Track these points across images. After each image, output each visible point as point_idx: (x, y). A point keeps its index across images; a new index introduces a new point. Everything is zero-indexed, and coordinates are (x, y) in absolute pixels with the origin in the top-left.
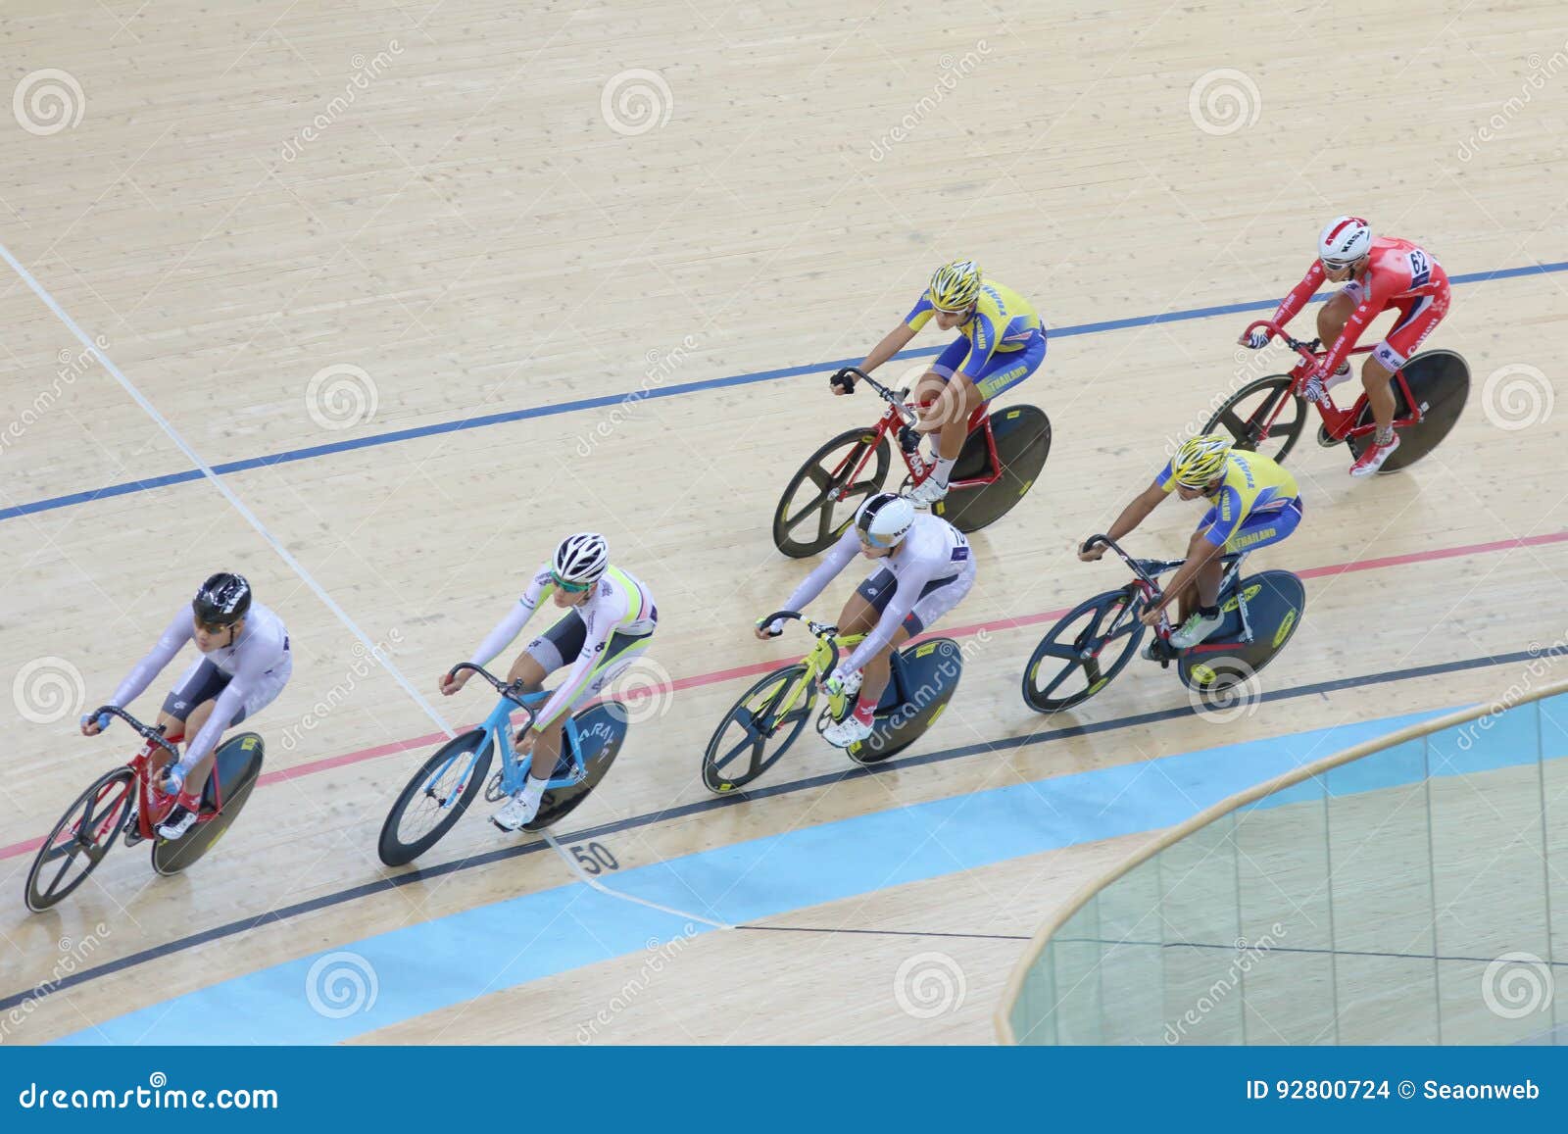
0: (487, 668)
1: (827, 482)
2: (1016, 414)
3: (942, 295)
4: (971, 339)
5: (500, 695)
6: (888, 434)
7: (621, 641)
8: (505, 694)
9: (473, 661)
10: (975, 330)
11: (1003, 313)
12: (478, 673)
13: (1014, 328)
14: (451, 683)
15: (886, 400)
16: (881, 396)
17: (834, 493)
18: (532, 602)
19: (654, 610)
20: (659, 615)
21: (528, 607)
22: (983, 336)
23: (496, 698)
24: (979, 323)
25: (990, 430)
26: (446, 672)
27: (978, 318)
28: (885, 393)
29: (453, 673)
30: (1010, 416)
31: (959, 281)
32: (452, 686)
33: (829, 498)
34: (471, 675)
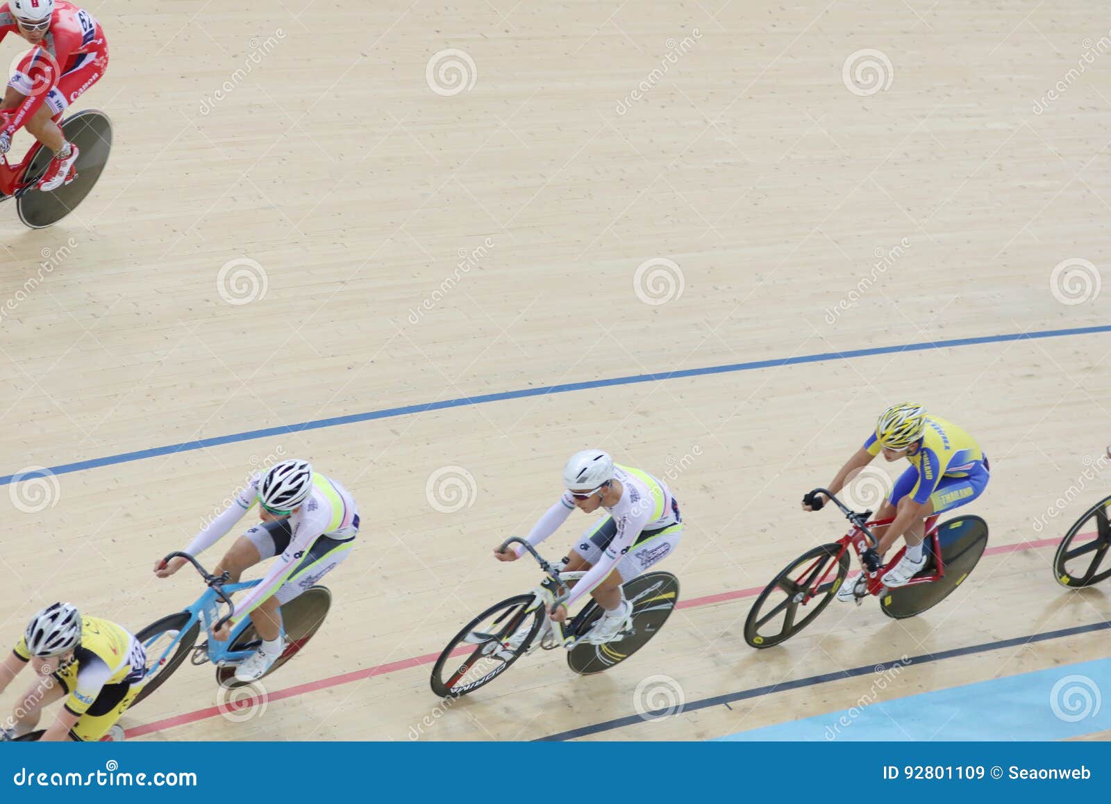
0: (197, 558)
1: (793, 588)
2: (959, 524)
3: (883, 433)
4: (919, 470)
5: (206, 585)
6: (851, 548)
7: (324, 544)
8: (210, 585)
9: (187, 551)
10: (922, 462)
11: (947, 448)
12: (189, 564)
13: (958, 459)
14: (164, 568)
15: (852, 522)
16: (847, 518)
17: (799, 596)
18: (247, 503)
19: (356, 519)
20: (361, 523)
21: (243, 507)
22: (929, 467)
23: (203, 587)
24: (925, 456)
25: (937, 539)
26: (162, 558)
27: (925, 452)
28: (851, 516)
29: (167, 560)
30: (953, 526)
31: (900, 423)
32: (165, 571)
33: (794, 601)
34: (183, 563)
